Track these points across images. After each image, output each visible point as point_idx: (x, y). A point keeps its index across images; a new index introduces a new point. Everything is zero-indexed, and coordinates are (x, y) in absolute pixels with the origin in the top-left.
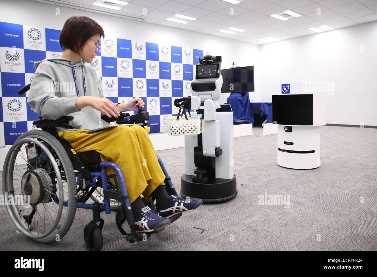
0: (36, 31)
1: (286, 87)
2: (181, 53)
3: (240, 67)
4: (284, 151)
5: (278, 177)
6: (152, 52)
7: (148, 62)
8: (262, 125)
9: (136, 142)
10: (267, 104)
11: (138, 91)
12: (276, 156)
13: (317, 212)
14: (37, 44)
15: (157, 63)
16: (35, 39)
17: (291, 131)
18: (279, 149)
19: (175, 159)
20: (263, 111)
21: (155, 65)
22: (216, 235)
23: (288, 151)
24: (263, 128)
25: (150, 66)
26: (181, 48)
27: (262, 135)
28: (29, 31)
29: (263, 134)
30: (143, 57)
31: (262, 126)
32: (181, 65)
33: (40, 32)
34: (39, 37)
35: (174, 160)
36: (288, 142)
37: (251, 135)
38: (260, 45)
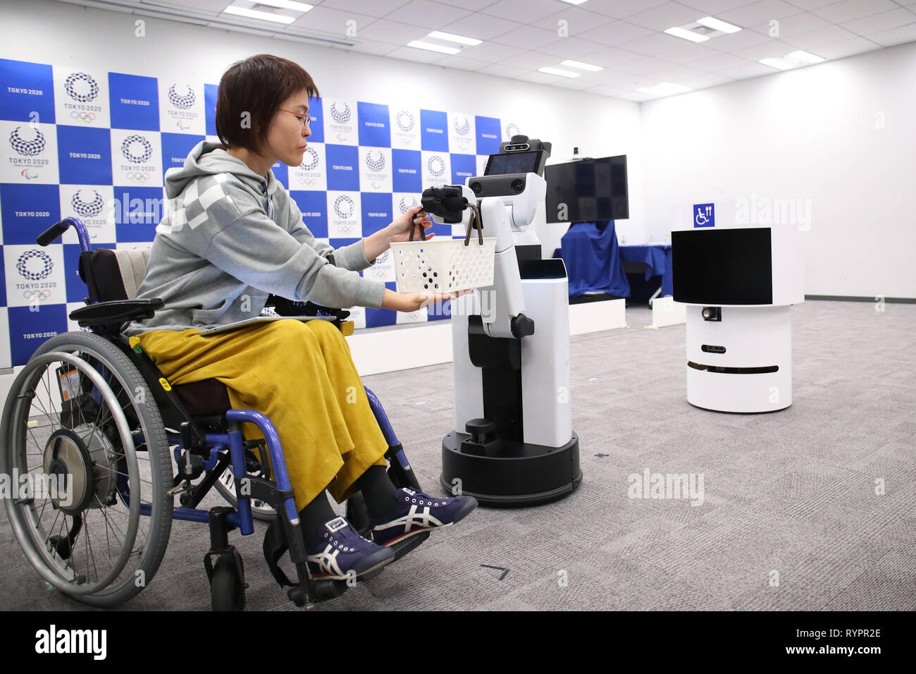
0: (85, 79)
1: (703, 211)
2: (444, 127)
3: (591, 159)
4: (701, 367)
5: (688, 433)
6: (374, 125)
7: (364, 152)
8: (650, 301)
9: (317, 360)
10: (662, 248)
11: (340, 223)
12: (684, 381)
13: (783, 521)
14: (88, 112)
15: (387, 153)
16: (83, 99)
17: (719, 319)
18: (691, 365)
19: (434, 393)
20: (652, 265)
21: (382, 159)
22: (537, 584)
23: (712, 369)
24: (651, 308)
25: (369, 161)
26: (444, 115)
27: (650, 327)
28: (68, 81)
29: (651, 324)
30: (351, 139)
31: (650, 303)
32: (445, 157)
33: (96, 82)
34: (93, 94)
35: (431, 394)
36: (711, 347)
37: (621, 328)
38: (640, 103)
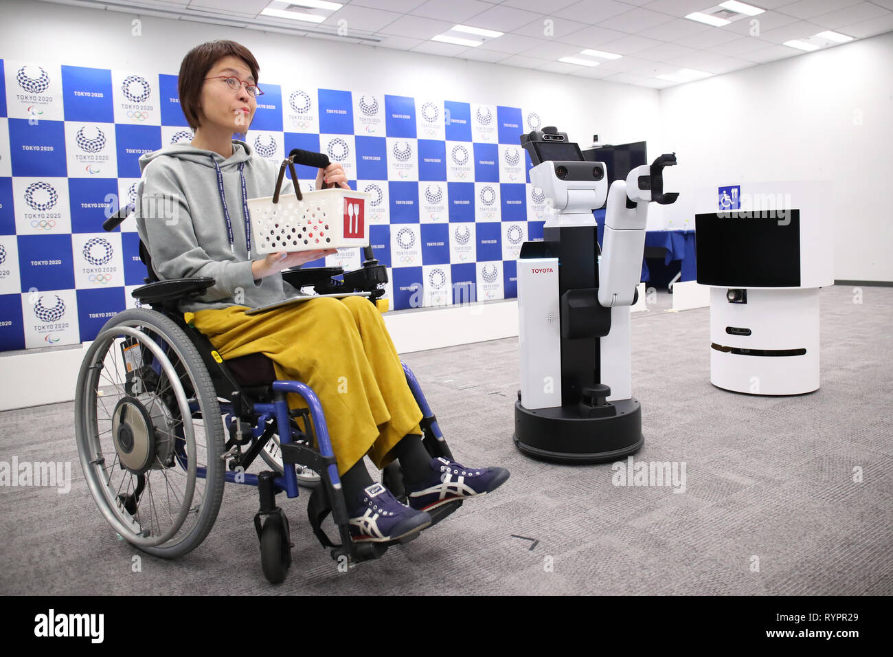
0: (139, 81)
1: (729, 193)
2: (468, 117)
3: (611, 146)
4: (726, 349)
5: (713, 414)
6: (401, 116)
7: (391, 142)
8: (670, 285)
9: (353, 338)
10: (681, 233)
12: (708, 363)
13: (815, 503)
15: (413, 143)
16: (137, 99)
17: (745, 302)
18: (715, 346)
19: (461, 372)
20: (671, 250)
21: (408, 150)
22: (567, 555)
23: (736, 351)
24: (671, 292)
25: (396, 151)
26: (467, 106)
27: (670, 310)
28: (124, 83)
29: (671, 308)
30: (379, 130)
31: (670, 288)
32: (469, 146)
33: (148, 84)
34: (146, 95)
35: (458, 372)
36: (736, 329)
37: (641, 312)
38: (659, 90)
